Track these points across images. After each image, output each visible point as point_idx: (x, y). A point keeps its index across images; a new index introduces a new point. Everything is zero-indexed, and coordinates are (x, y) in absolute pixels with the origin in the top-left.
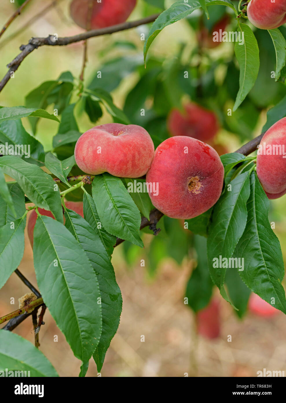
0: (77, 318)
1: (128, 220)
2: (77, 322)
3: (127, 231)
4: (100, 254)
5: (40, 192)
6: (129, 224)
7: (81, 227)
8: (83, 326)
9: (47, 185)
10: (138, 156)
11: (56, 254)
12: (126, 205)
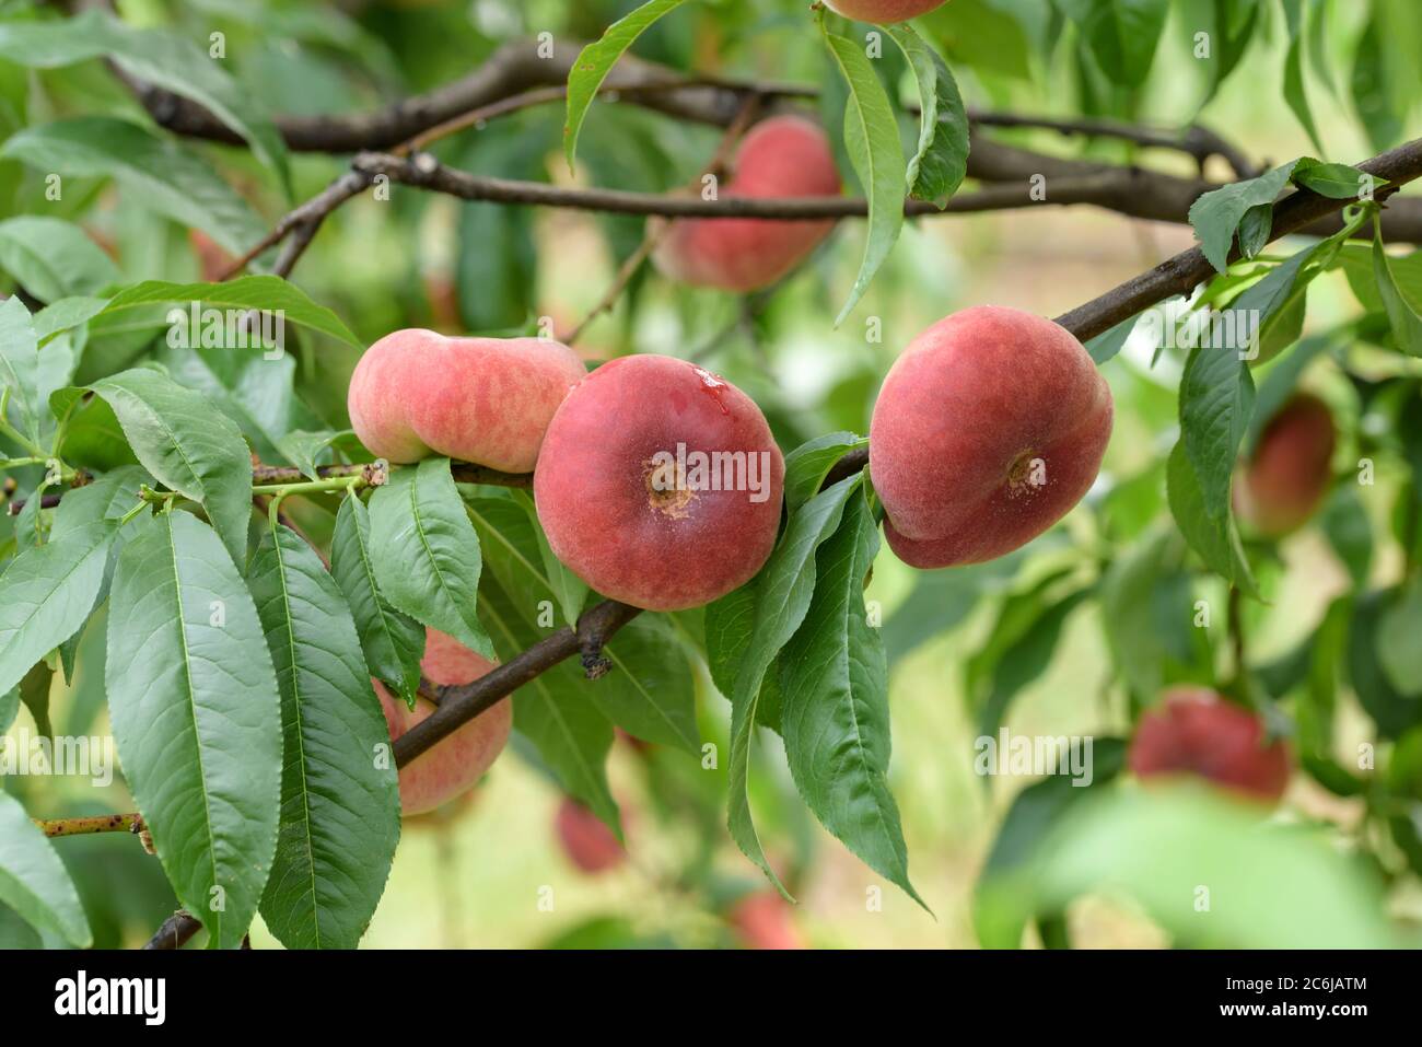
0: (206, 795)
1: (449, 571)
2: (203, 805)
3: (445, 604)
4: (343, 657)
5: (191, 454)
6: (452, 581)
7: (302, 574)
8: (223, 820)
9: (215, 443)
10: (499, 386)
11: (178, 607)
12: (446, 524)
